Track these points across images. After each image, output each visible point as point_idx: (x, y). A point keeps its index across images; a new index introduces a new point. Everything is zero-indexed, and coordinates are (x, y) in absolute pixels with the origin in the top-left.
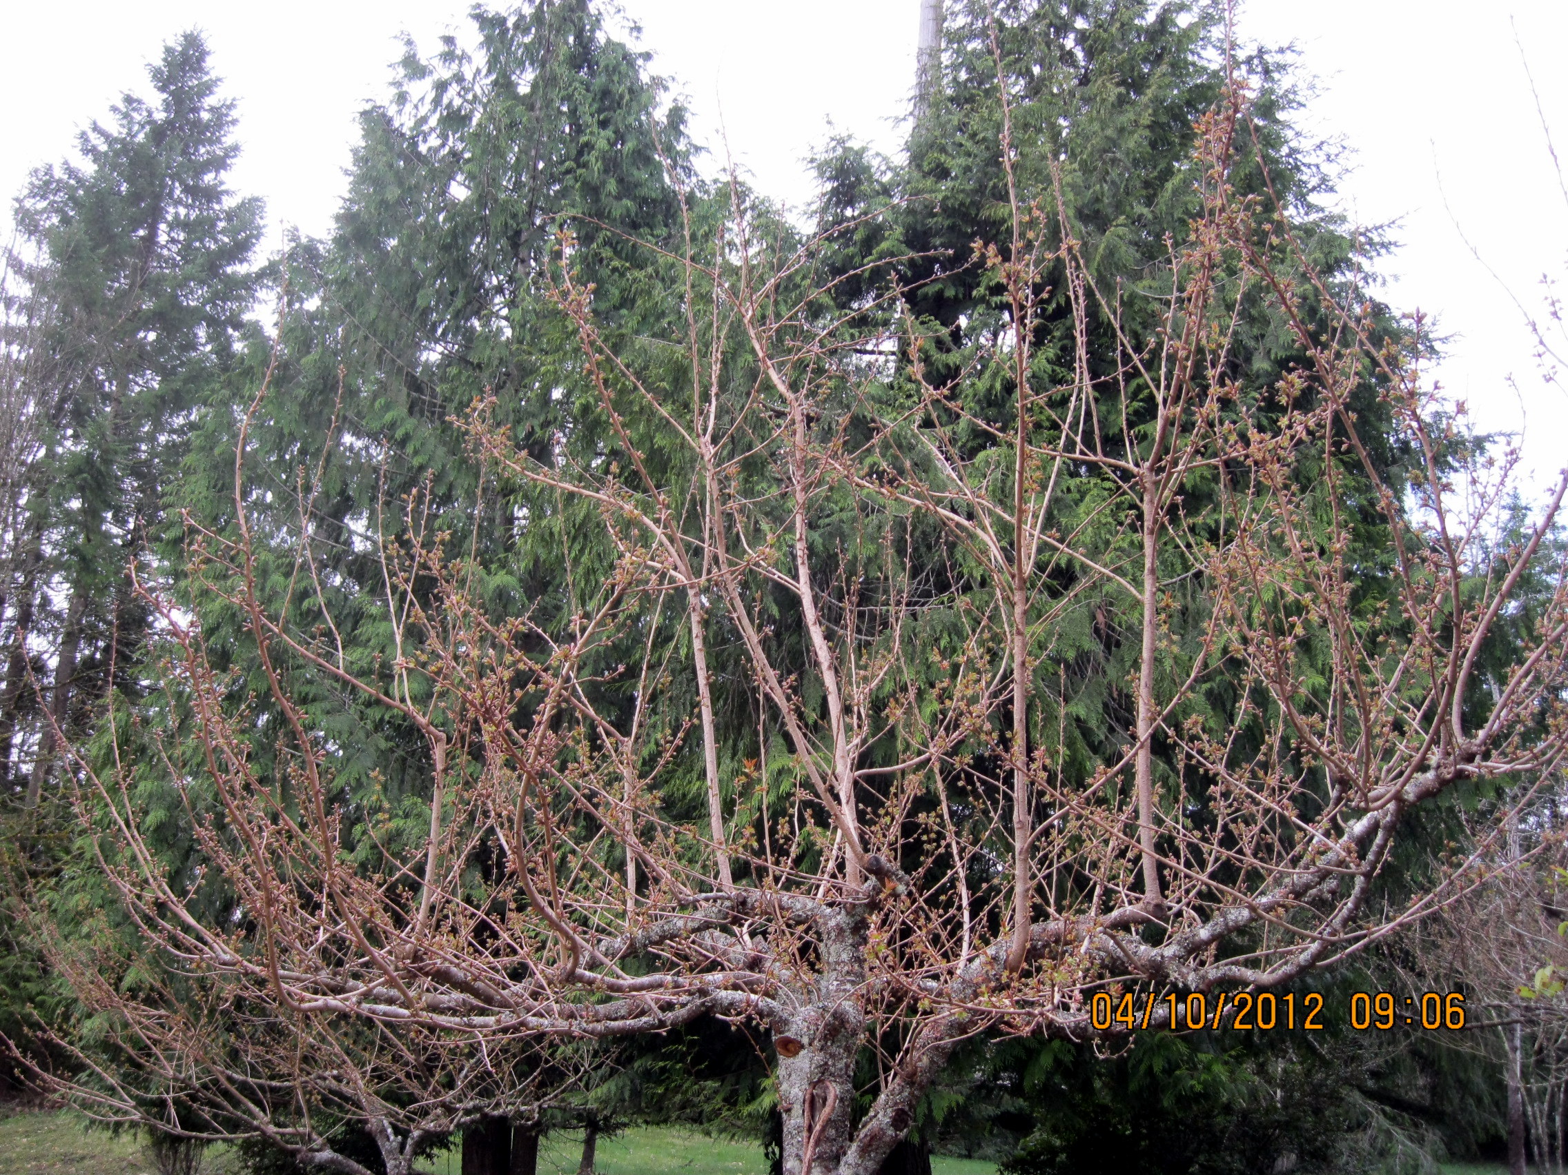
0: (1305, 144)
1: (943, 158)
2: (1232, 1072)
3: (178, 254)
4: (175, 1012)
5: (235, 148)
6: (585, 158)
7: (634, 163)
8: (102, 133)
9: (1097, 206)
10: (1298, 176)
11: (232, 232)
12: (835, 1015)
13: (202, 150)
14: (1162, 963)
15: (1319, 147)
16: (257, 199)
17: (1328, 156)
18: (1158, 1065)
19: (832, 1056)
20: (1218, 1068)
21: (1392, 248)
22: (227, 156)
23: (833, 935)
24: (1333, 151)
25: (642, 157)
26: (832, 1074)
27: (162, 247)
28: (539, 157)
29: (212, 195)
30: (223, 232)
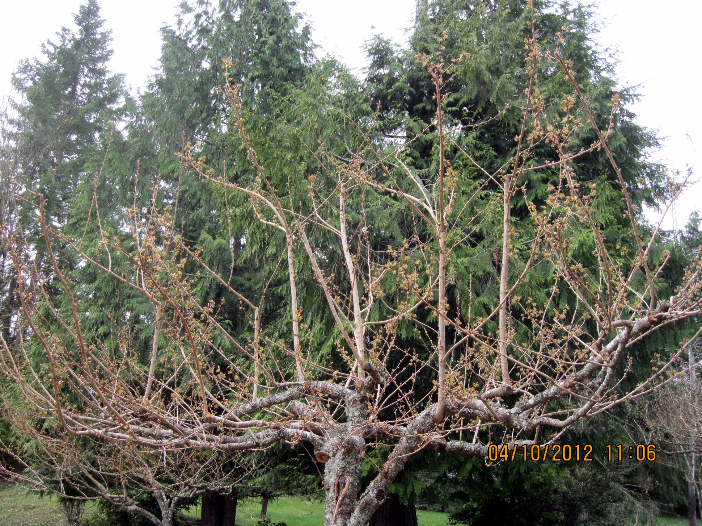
0: (600, 49)
1: (426, 45)
2: (558, 473)
3: (86, 99)
4: (64, 441)
5: (112, 51)
6: (263, 49)
7: (286, 52)
8: (52, 44)
9: (497, 66)
10: (597, 64)
11: (110, 89)
12: (349, 442)
13: (97, 52)
14: (510, 416)
15: (606, 50)
16: (121, 75)
17: (610, 55)
18: (523, 469)
19: (348, 463)
20: (550, 471)
21: (639, 97)
22: (108, 55)
23: (351, 403)
24: (612, 52)
25: (290, 49)
26: (348, 472)
27: (79, 96)
28: (243, 49)
29: (101, 73)
30: (106, 89)
